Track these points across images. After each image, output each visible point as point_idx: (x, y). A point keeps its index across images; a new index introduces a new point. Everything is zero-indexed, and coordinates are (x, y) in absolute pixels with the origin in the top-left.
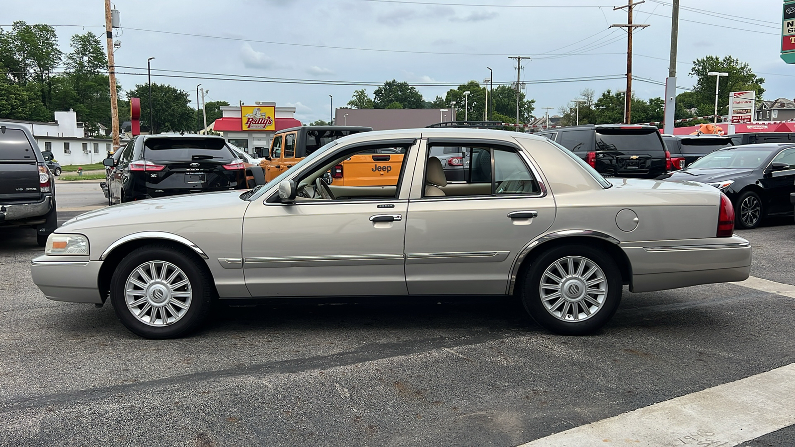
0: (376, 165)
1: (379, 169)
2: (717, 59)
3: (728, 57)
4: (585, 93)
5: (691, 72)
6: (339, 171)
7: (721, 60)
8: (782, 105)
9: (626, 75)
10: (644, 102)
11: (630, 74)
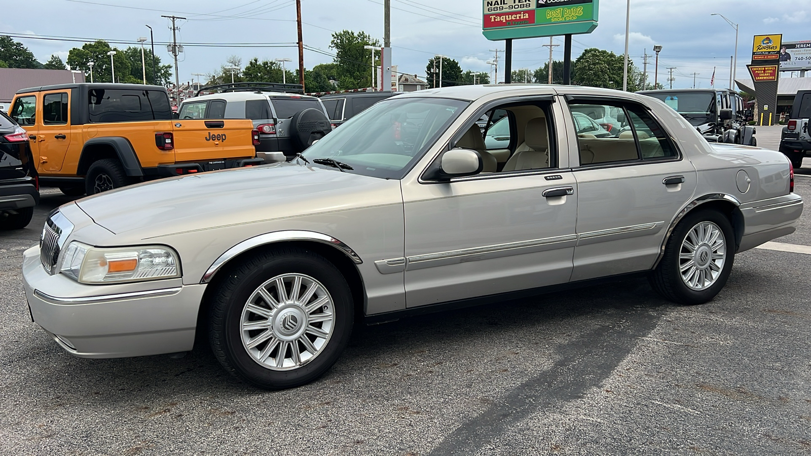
0: (209, 133)
1: (213, 138)
2: (353, 34)
3: (361, 32)
4: (232, 60)
5: (331, 45)
6: (168, 141)
7: (356, 35)
8: (406, 80)
9: (297, 43)
10: (291, 72)
11: (301, 43)
